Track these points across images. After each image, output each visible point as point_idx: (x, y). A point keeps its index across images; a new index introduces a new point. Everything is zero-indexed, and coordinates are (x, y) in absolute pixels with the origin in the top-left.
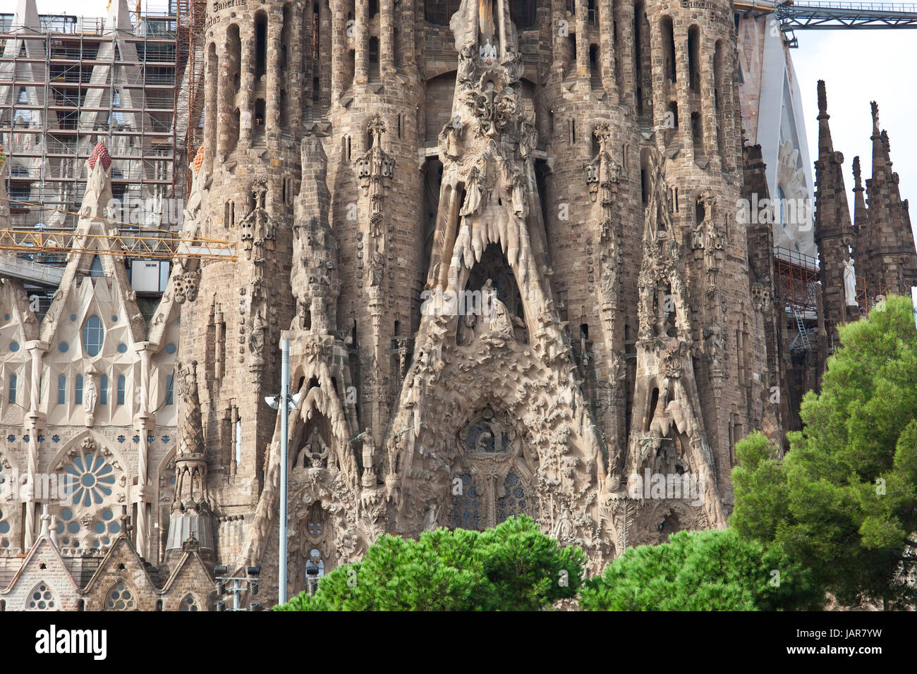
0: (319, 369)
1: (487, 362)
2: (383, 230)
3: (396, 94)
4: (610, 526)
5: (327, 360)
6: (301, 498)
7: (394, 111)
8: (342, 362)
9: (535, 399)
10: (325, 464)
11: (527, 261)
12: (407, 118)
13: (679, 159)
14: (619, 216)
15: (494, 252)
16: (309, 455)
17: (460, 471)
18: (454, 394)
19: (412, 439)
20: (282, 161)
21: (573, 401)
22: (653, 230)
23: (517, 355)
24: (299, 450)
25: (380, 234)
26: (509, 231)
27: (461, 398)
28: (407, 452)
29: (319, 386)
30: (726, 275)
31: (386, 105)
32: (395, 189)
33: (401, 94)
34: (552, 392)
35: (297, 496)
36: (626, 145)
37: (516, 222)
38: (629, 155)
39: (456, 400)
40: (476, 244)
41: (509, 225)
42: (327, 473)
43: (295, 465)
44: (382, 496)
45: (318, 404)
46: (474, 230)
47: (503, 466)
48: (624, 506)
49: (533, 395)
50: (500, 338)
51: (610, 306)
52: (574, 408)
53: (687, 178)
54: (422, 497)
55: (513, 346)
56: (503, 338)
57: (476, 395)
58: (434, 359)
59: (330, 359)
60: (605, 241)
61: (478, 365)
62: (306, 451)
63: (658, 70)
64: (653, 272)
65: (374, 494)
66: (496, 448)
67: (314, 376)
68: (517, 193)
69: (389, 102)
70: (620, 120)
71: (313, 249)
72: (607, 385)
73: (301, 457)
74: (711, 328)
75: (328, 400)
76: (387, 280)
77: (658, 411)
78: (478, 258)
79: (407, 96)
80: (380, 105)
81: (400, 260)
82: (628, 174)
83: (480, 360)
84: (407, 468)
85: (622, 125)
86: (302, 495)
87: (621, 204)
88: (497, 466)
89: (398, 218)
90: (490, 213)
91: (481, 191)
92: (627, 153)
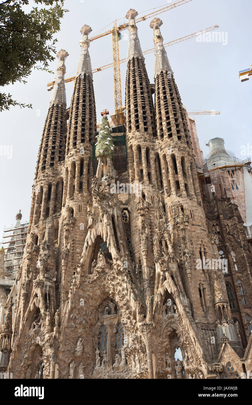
0: (38, 291)
1: (98, 278)
2: (70, 241)
3: (78, 199)
4: (143, 338)
5: (41, 287)
6: (31, 342)
7: (77, 204)
8: (48, 287)
9: (117, 290)
10: (40, 326)
11: (110, 239)
12: (82, 206)
13: (171, 196)
14: (151, 220)
15: (99, 238)
16: (35, 324)
17: (100, 324)
18: (88, 293)
19: (67, 311)
20: (44, 227)
21: (127, 287)
22: (157, 220)
23: (109, 274)
24: (32, 323)
25: (69, 243)
26: (103, 230)
27: (91, 294)
28: (65, 317)
29: (38, 297)
30: (192, 231)
31: (75, 203)
32: (76, 228)
33: (80, 199)
34: (121, 285)
35: (30, 341)
36: (153, 196)
37: (106, 226)
38: (155, 199)
39: (89, 295)
40: (92, 236)
41: (103, 228)
42: (40, 330)
43: (30, 329)
44: (51, 336)
45: (36, 303)
46: (92, 232)
47: (115, 320)
48: (145, 328)
49: (116, 288)
50: (100, 268)
51: (144, 250)
52: (127, 290)
53: (174, 201)
54: (73, 335)
55: (107, 270)
56: (101, 268)
57: (98, 292)
58: (77, 280)
59: (43, 286)
60: (143, 228)
61: (95, 281)
62: (34, 323)
63: (163, 171)
64: (158, 234)
65: (48, 336)
66: (112, 313)
67: (36, 293)
68: (105, 216)
69: (76, 202)
70: (150, 189)
71: (44, 251)
72: (145, 280)
73: (32, 325)
74: (185, 251)
75: (39, 301)
76: (70, 257)
77: (160, 285)
78: (93, 242)
79: (83, 199)
80: (73, 203)
81: (77, 250)
82: (154, 205)
83: (95, 278)
84: (65, 323)
85: (150, 190)
86: (31, 340)
87: (151, 215)
88: (112, 320)
89: (77, 237)
90: (97, 225)
91: (92, 218)
92: (154, 199)
